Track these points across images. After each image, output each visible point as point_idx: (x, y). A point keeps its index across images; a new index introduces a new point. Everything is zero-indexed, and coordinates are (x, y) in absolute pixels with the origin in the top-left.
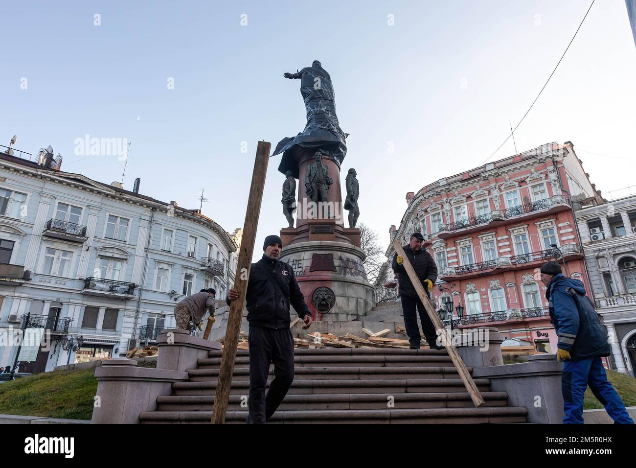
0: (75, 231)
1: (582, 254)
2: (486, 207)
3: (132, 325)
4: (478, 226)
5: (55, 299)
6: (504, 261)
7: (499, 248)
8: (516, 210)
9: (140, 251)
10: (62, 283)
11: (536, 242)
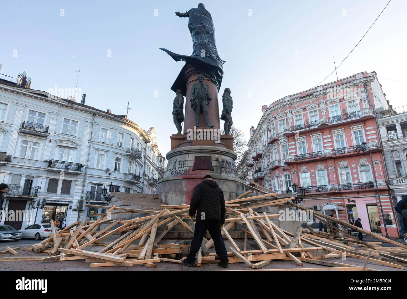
0: (41, 129)
1: (382, 149)
2: (317, 115)
3: (81, 191)
4: (310, 128)
5: (28, 174)
6: (328, 152)
7: (324, 143)
8: (337, 118)
9: (86, 142)
10: (33, 163)
11: (349, 140)
